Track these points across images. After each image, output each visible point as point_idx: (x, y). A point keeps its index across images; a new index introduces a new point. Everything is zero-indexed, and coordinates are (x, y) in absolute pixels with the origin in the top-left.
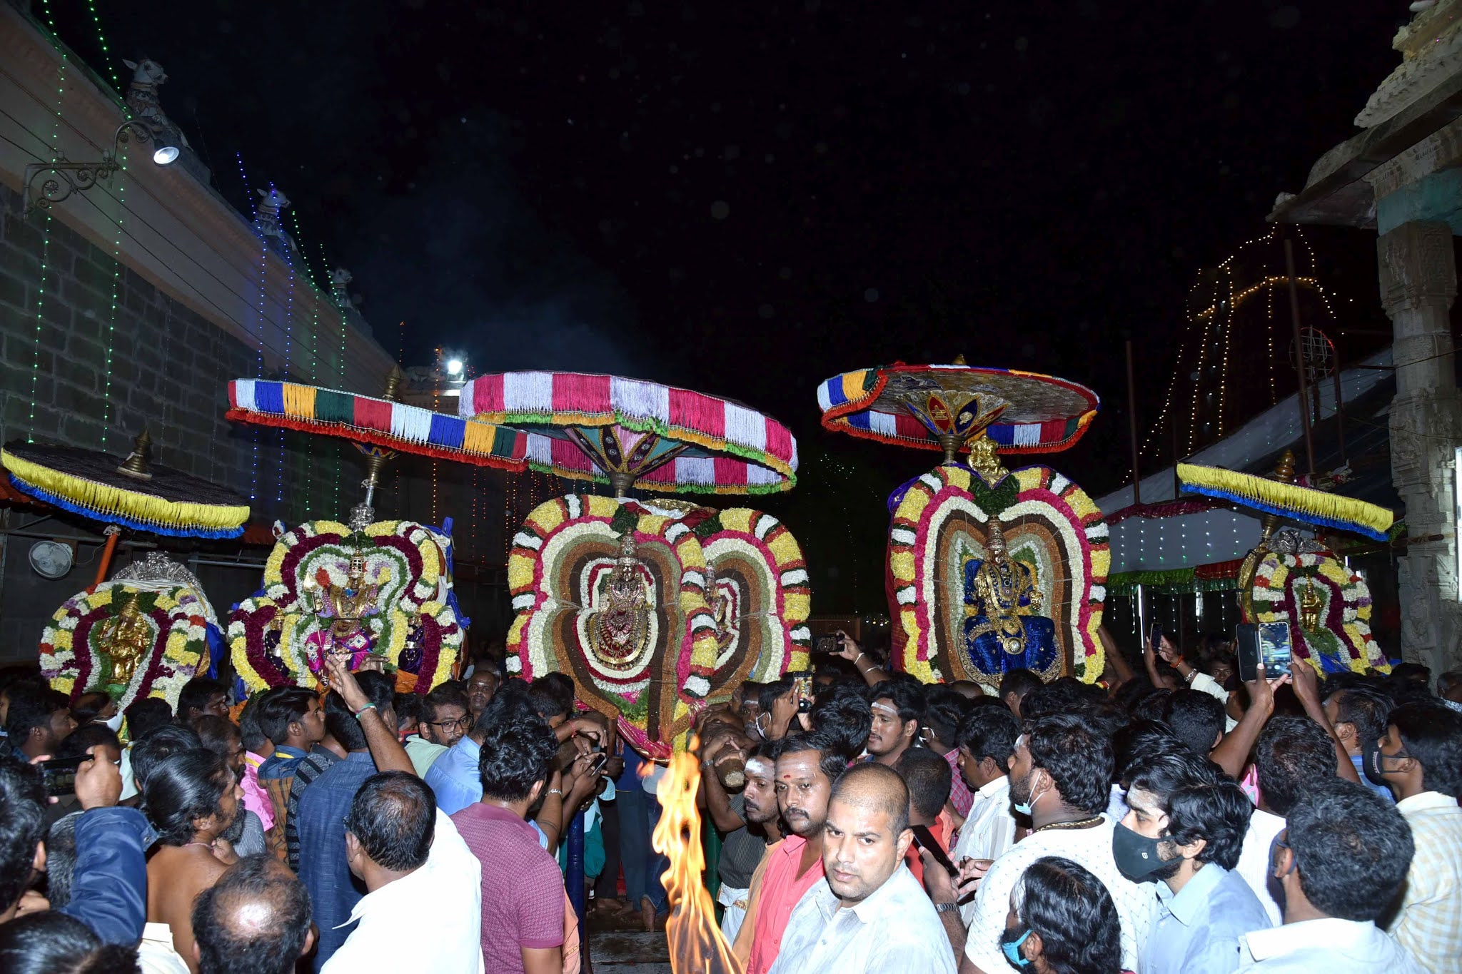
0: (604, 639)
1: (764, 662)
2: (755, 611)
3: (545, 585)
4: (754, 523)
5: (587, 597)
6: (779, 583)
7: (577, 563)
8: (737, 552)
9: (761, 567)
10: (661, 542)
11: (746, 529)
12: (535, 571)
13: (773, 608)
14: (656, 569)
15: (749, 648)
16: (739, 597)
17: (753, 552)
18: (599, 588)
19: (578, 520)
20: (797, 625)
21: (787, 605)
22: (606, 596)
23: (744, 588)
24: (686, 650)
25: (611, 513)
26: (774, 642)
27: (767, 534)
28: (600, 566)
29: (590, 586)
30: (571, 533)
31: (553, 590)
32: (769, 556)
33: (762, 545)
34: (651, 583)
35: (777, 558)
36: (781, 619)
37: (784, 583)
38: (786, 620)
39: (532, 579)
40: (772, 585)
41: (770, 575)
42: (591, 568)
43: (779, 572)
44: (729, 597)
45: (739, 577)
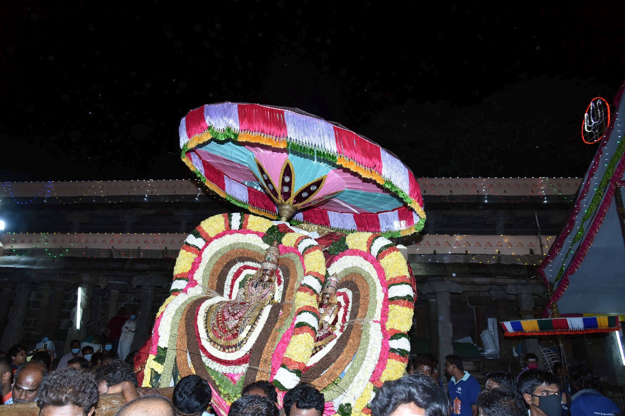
0: (218, 322)
1: (355, 365)
2: (361, 317)
3: (198, 276)
4: (370, 243)
5: (229, 289)
6: (386, 295)
7: (228, 263)
8: (356, 267)
9: (373, 280)
10: (295, 253)
11: (365, 249)
12: (193, 264)
13: (378, 316)
14: (287, 274)
15: (345, 350)
16: (350, 304)
17: (368, 268)
18: (240, 283)
19: (237, 232)
20: (397, 335)
21: (390, 315)
22: (243, 290)
23: (356, 298)
24: (284, 342)
25: (265, 230)
26: (369, 347)
27: (380, 251)
28: (246, 267)
29: (233, 281)
30: (229, 240)
31: (203, 281)
32: (381, 271)
33: (375, 262)
34: (279, 284)
35: (387, 272)
36: (383, 328)
37: (390, 296)
38: (388, 329)
39: (189, 268)
40: (380, 296)
41: (379, 288)
42: (238, 268)
43: (387, 285)
44: (343, 304)
45: (354, 287)
